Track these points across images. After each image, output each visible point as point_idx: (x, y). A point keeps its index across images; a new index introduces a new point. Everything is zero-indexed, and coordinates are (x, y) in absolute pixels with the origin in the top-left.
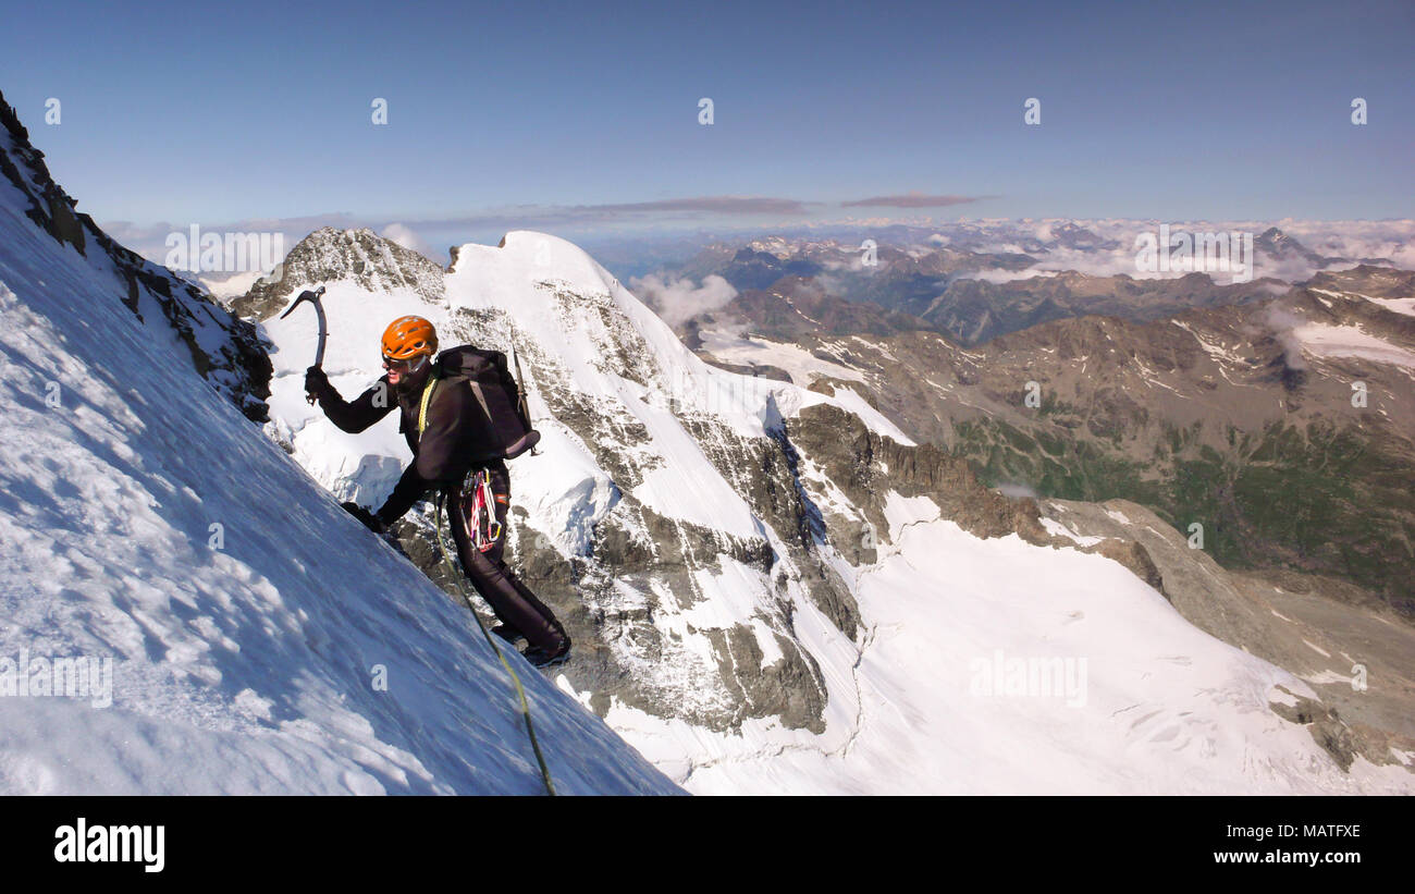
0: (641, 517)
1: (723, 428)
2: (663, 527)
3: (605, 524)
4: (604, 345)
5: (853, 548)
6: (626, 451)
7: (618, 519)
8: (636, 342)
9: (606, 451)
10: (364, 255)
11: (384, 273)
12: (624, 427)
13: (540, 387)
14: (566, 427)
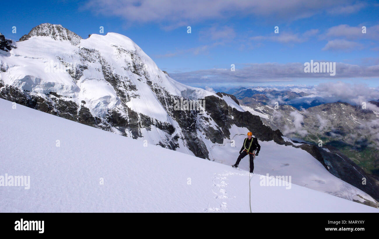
0: (127, 111)
1: (166, 92)
2: (133, 114)
3: (113, 110)
4: (129, 63)
5: (214, 137)
6: (127, 92)
7: (118, 110)
8: (141, 64)
9: (120, 91)
10: (57, 31)
11: (61, 36)
12: (128, 85)
13: (103, 71)
14: (109, 83)
